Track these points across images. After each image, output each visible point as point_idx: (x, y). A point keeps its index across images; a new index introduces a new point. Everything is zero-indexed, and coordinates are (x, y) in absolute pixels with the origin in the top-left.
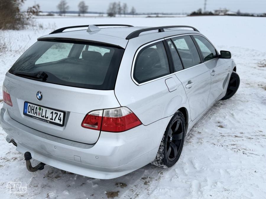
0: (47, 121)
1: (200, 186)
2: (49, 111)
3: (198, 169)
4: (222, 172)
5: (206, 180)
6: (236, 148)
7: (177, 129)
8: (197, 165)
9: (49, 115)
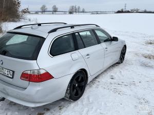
0: (5, 75)
1: (88, 111)
2: (6, 70)
3: (91, 102)
4: (103, 103)
5: (92, 108)
6: (115, 91)
7: (80, 80)
8: (90, 100)
9: (6, 73)
